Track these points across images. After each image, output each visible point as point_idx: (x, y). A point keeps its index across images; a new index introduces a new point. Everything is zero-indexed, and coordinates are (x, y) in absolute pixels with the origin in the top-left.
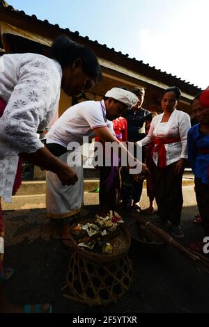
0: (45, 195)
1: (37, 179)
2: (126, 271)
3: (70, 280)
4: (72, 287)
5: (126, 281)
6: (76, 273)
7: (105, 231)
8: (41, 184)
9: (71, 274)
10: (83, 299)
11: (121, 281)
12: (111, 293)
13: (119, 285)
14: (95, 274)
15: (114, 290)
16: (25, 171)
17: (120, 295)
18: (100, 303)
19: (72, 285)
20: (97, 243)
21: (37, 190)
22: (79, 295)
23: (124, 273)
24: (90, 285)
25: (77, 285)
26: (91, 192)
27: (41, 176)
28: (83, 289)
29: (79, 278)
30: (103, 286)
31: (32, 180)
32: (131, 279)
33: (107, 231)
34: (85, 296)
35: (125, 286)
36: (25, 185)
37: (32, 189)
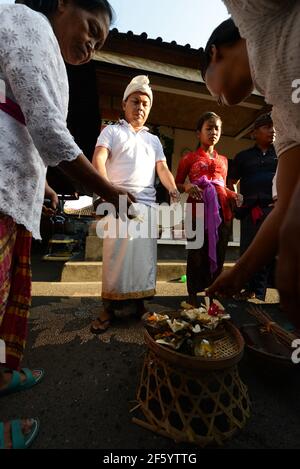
0: (100, 283)
1: (90, 260)
2: (237, 398)
3: (143, 397)
4: (147, 409)
5: (237, 413)
6: (153, 386)
7: (198, 327)
8: (96, 267)
9: (144, 389)
10: (163, 428)
11: (228, 411)
12: (211, 426)
13: (224, 416)
14: (184, 390)
15: (215, 423)
16: (73, 251)
17: (227, 434)
18: (191, 439)
19: (145, 406)
20: (186, 341)
21: (89, 275)
22: (157, 421)
23: (233, 398)
24: (175, 407)
25: (154, 406)
26: (172, 281)
27: (95, 256)
28: (164, 413)
29: (157, 395)
30: (196, 413)
31: (83, 260)
32: (246, 413)
33: (202, 327)
34: (166, 424)
35: (236, 421)
36: (74, 268)
37: (84, 273)
